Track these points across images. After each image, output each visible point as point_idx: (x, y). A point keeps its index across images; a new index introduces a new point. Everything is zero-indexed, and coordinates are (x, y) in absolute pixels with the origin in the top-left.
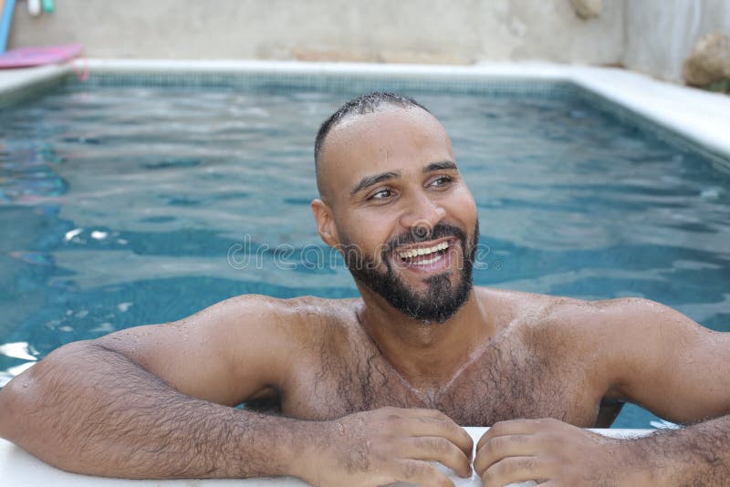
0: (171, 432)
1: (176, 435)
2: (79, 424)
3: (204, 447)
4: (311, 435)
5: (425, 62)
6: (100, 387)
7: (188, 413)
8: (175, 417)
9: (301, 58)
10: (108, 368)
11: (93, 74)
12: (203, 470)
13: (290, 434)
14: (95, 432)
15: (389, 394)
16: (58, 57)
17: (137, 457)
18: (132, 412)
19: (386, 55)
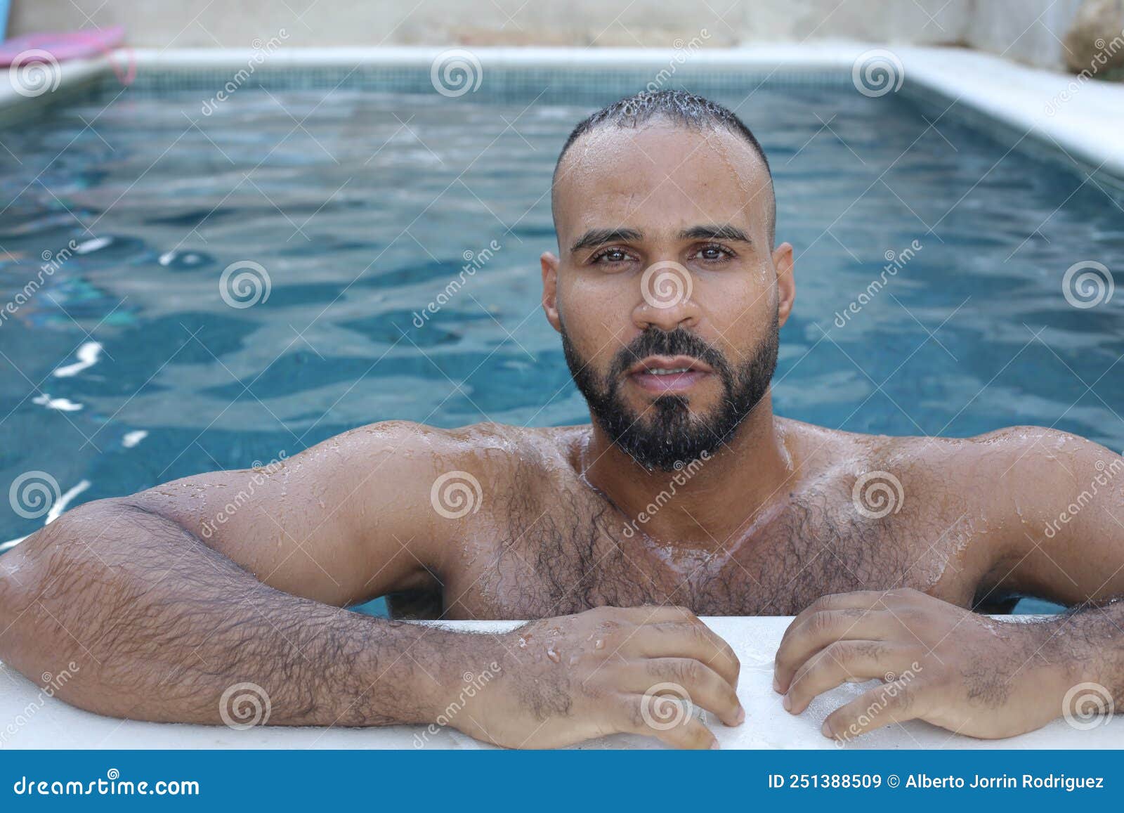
0: (242, 642)
1: (251, 647)
2: (95, 626)
3: (296, 669)
4: (473, 657)
5: (659, 44)
6: (129, 566)
7: (273, 613)
8: (252, 618)
9: (465, 41)
10: (145, 537)
11: (143, 72)
12: (294, 708)
13: (438, 656)
14: (122, 638)
15: (624, 573)
16: (87, 47)
17: (188, 681)
18: (181, 608)
19: (599, 35)
